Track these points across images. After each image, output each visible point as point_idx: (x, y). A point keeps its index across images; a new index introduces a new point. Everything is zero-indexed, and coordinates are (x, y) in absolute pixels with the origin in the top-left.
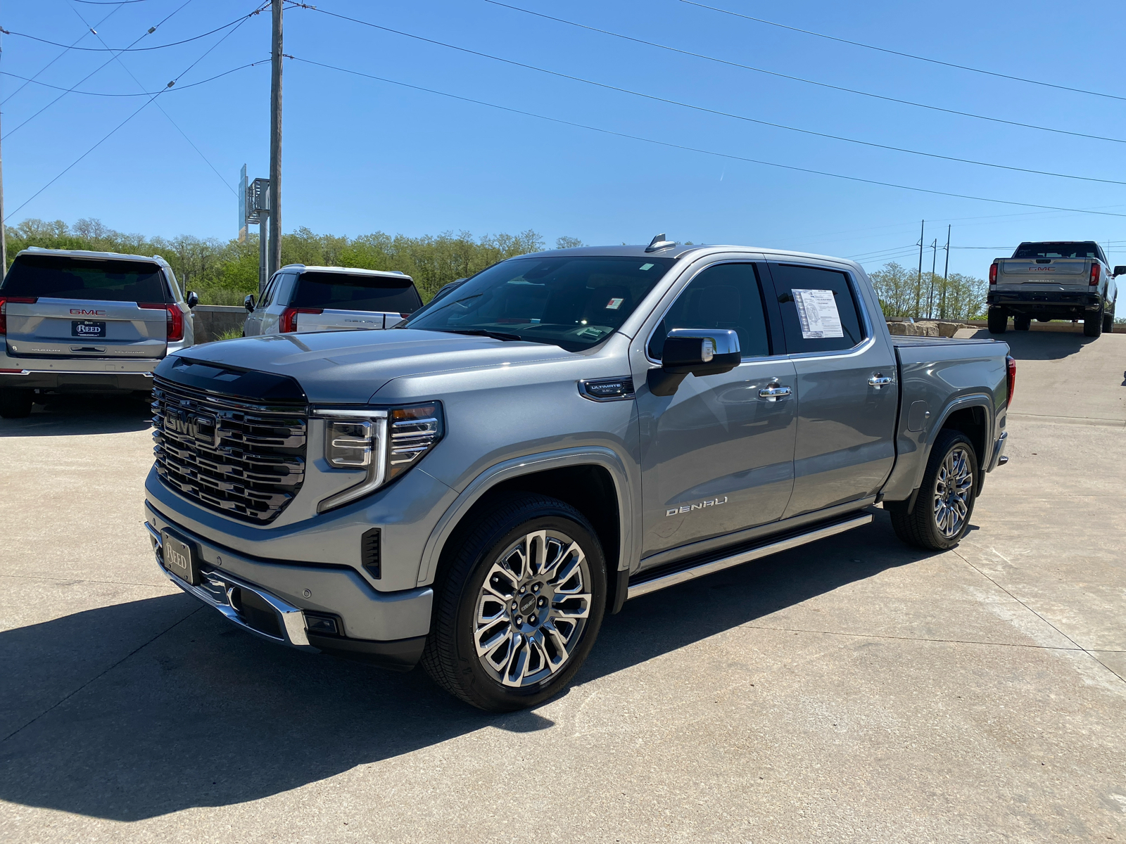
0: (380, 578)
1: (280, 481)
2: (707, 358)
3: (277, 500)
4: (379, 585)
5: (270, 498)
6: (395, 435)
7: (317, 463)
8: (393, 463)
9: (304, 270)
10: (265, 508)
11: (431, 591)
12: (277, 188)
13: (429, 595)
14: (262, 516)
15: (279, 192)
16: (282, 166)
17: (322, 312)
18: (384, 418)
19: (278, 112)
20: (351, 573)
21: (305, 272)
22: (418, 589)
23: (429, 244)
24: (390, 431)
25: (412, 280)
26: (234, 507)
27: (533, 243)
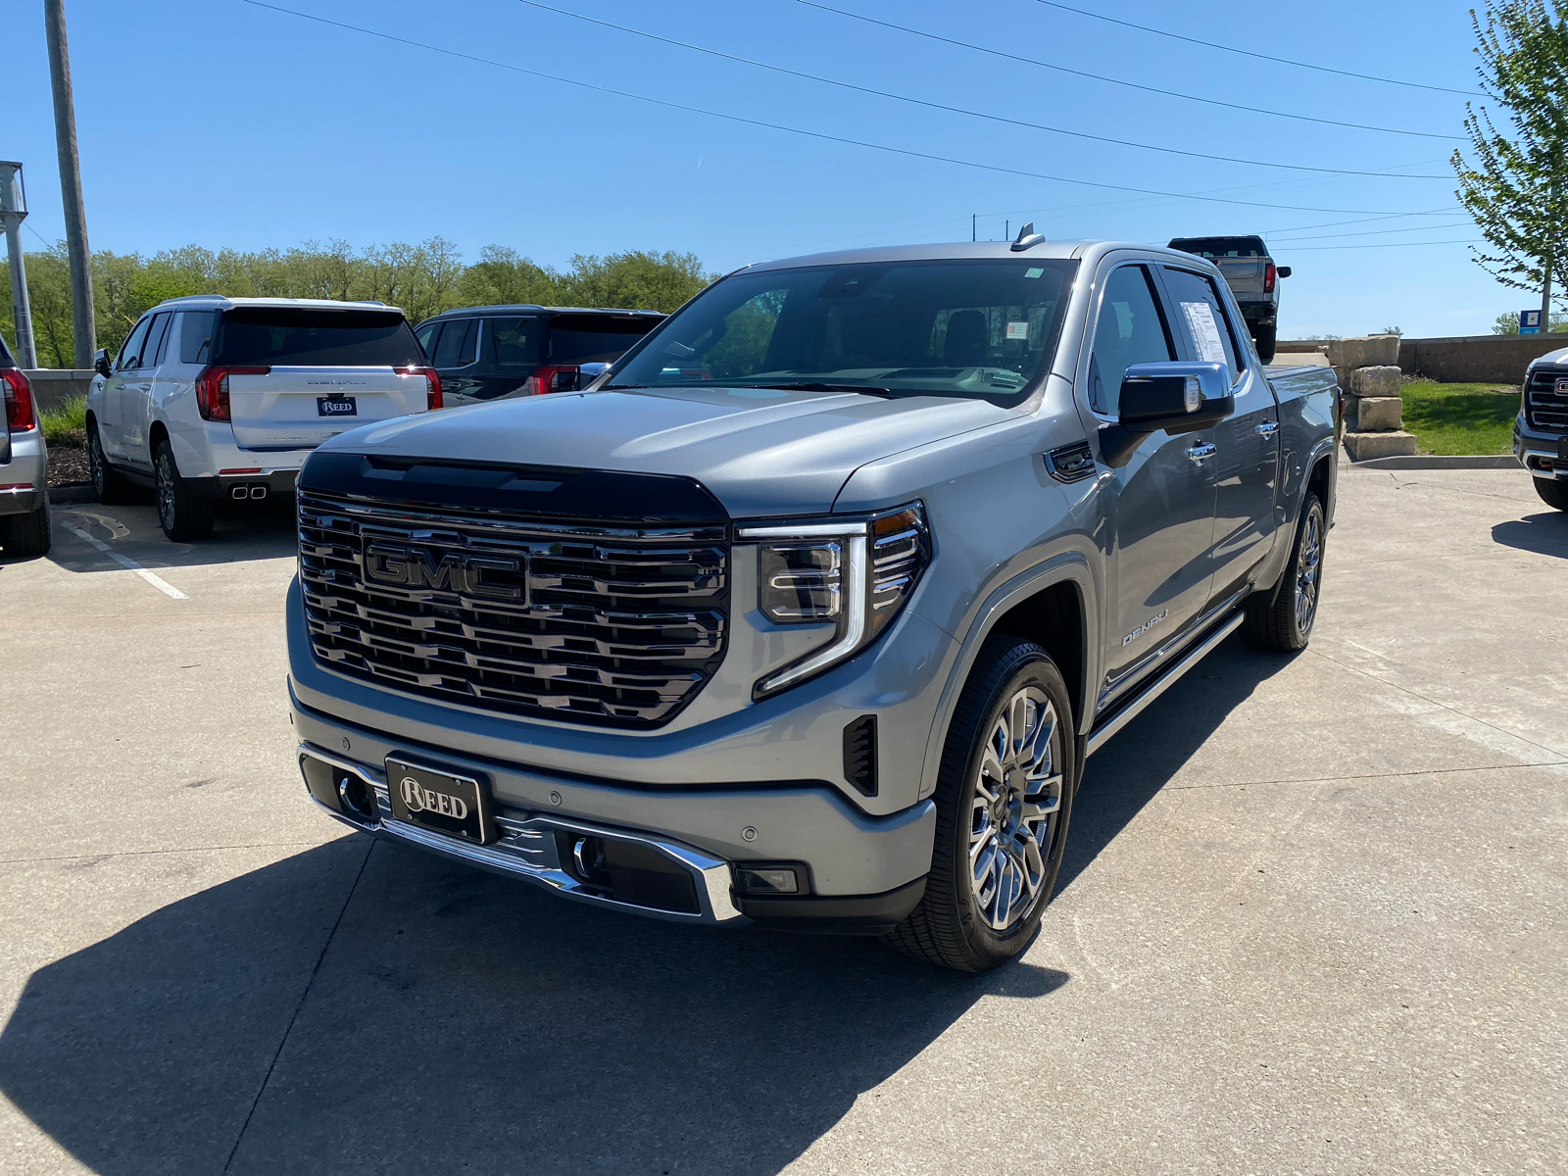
0: (877, 795)
1: (683, 654)
2: (1192, 406)
3: (676, 687)
4: (871, 805)
5: (663, 683)
6: (877, 562)
7: (749, 617)
8: (876, 606)
9: (230, 305)
10: (652, 700)
11: (933, 804)
12: (73, 174)
13: (932, 810)
14: (648, 714)
15: (77, 180)
16: (77, 138)
17: (269, 371)
18: (860, 535)
19: (62, 47)
20: (825, 793)
21: (232, 308)
22: (920, 803)
23: (274, 262)
24: (871, 554)
25: (403, 314)
26: (568, 704)
27: (442, 255)
